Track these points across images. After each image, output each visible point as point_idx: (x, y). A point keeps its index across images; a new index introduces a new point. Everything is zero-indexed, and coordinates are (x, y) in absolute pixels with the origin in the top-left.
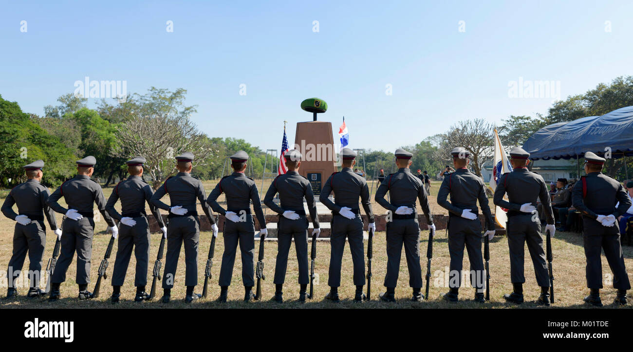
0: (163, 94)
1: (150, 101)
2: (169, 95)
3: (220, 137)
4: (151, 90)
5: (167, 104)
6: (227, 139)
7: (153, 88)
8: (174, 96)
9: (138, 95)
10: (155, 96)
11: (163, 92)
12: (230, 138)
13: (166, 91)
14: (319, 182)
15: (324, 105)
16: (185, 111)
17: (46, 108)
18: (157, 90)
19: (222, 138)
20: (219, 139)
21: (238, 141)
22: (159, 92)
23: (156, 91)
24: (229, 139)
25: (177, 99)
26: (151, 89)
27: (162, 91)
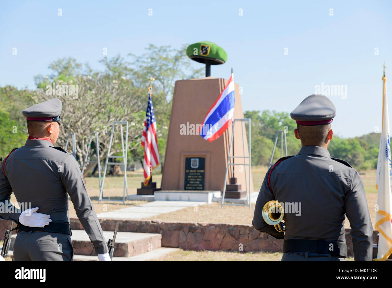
0: (165, 53)
1: (148, 63)
2: (173, 54)
3: (256, 110)
4: (149, 49)
5: (171, 66)
6: (264, 112)
7: (152, 45)
8: (180, 55)
9: (134, 55)
10: (155, 56)
11: (165, 51)
12: (268, 111)
13: (168, 49)
14: (202, 171)
15: (217, 53)
16: (194, 74)
17: (36, 78)
18: (156, 48)
19: (259, 112)
20: (255, 112)
21: (279, 115)
22: (159, 51)
23: (156, 50)
24: (267, 113)
25: (184, 59)
26: (148, 47)
27: (163, 49)
